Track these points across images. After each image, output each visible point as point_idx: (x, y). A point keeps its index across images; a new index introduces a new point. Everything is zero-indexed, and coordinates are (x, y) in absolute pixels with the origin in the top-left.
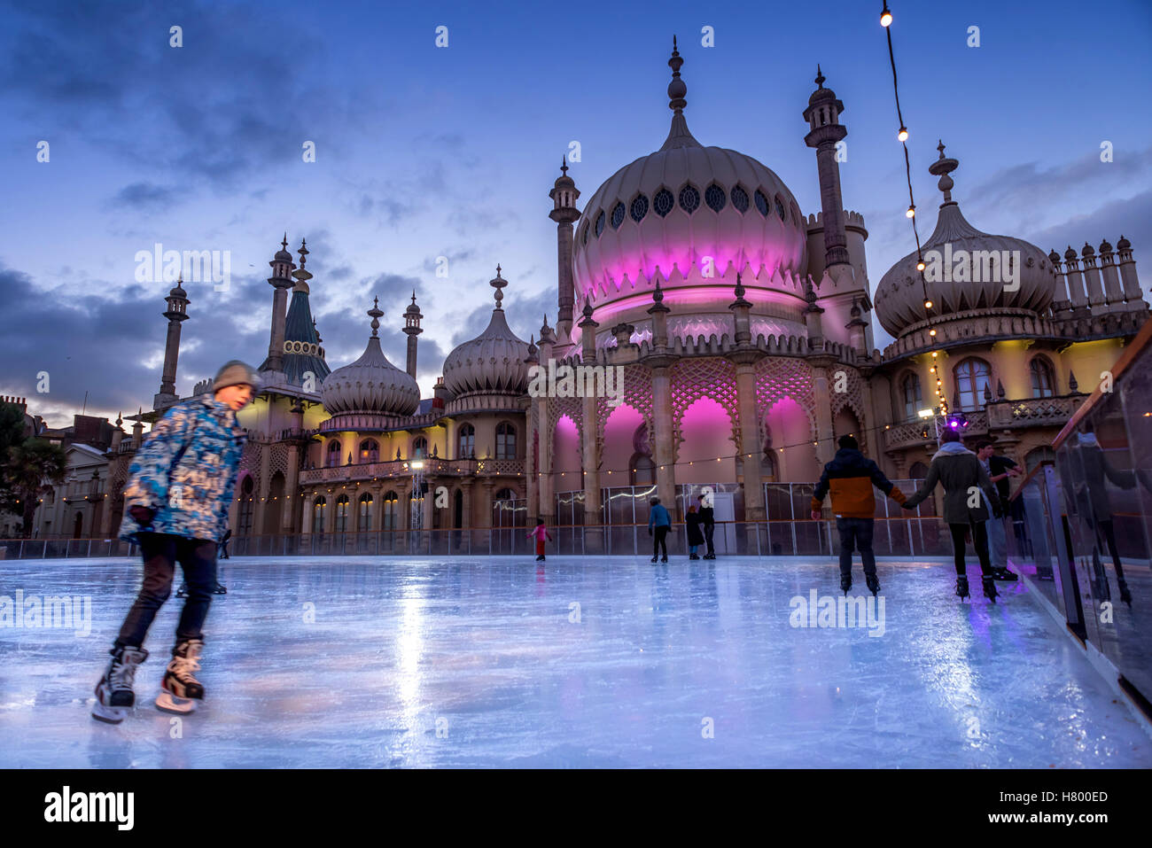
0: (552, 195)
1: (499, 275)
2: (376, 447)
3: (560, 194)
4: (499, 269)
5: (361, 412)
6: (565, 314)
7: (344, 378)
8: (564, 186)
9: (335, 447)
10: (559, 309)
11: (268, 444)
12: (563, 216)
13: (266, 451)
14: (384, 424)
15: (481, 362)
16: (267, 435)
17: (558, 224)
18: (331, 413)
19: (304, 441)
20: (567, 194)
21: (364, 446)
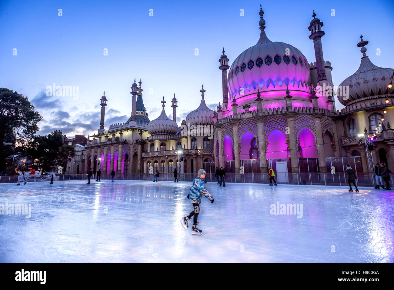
0: (220, 61)
1: (203, 89)
2: (165, 145)
3: (222, 61)
4: (203, 86)
5: (160, 134)
6: (225, 101)
7: (155, 123)
8: (224, 58)
9: (153, 145)
10: (223, 99)
11: (132, 144)
12: (224, 68)
13: (131, 146)
14: (167, 137)
15: (198, 117)
16: (132, 141)
17: (222, 70)
18: (151, 134)
19: (143, 143)
20: (225, 60)
21: (161, 145)
